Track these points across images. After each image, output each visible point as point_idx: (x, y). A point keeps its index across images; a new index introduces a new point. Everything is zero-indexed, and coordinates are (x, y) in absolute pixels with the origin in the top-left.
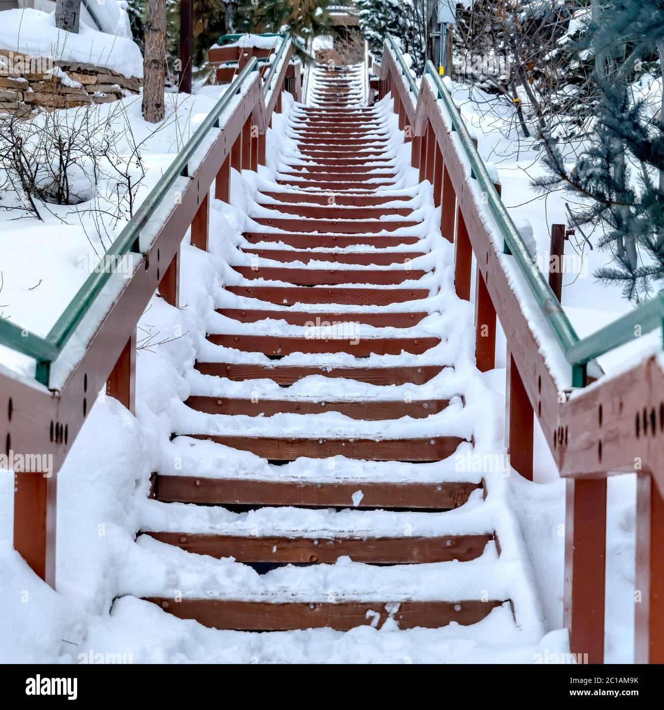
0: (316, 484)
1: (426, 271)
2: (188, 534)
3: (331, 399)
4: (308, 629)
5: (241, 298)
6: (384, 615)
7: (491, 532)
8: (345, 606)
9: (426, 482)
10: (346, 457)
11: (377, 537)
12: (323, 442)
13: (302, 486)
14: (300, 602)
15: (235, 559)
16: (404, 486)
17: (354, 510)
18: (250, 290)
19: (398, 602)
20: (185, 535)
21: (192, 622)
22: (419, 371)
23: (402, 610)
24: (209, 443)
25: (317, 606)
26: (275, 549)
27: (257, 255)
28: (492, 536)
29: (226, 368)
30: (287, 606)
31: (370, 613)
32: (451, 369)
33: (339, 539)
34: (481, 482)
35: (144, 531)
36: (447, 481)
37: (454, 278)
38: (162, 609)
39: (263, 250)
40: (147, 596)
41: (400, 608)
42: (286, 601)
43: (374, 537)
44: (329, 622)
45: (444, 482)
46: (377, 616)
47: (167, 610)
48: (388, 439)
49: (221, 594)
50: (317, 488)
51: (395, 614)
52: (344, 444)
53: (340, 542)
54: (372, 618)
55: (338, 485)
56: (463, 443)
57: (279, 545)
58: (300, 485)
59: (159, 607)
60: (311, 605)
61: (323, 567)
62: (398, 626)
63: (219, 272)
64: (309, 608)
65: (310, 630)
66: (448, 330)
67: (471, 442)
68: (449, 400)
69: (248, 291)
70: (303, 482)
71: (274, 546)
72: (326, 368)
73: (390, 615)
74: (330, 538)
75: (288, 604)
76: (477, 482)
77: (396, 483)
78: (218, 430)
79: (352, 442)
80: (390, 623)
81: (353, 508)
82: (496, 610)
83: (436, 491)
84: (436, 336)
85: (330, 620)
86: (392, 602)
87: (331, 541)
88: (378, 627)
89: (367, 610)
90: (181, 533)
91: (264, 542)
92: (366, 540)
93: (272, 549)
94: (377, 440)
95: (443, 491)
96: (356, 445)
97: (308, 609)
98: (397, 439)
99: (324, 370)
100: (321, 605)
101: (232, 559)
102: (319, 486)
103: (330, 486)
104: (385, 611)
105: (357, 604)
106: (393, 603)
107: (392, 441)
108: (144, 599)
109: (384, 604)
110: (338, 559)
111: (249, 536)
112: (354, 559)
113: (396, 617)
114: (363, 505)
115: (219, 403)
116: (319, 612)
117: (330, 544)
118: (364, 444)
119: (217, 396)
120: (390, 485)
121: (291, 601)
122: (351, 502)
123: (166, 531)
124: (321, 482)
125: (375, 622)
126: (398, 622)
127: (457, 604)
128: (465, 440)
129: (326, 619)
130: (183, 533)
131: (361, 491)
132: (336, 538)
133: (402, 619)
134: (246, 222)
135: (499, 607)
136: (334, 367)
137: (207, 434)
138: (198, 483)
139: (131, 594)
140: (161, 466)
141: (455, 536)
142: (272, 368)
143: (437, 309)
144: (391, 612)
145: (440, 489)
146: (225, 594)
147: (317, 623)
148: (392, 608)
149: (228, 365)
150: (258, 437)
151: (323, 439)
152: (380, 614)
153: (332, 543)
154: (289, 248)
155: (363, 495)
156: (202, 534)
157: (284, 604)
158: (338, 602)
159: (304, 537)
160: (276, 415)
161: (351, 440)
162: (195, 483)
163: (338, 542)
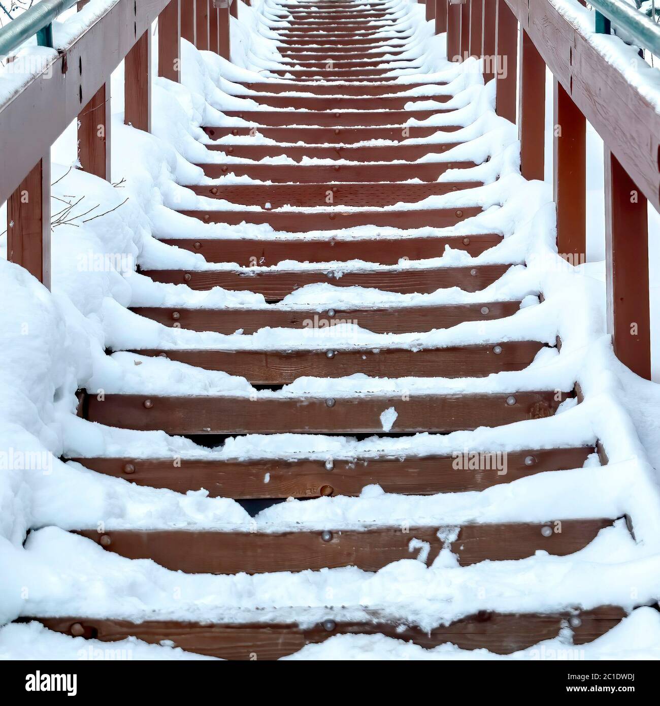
0: (326, 400)
1: (477, 163)
2: (136, 459)
3: (342, 307)
4: (322, 570)
5: (202, 199)
6: (436, 545)
7: (592, 442)
8: (376, 534)
9: (491, 393)
10: (369, 376)
11: (421, 455)
12: (334, 355)
13: (305, 404)
14: (309, 531)
15: (207, 493)
16: (457, 399)
17: (385, 438)
18: (214, 190)
19: (456, 526)
20: (131, 461)
21: (148, 563)
22: (473, 272)
23: (463, 537)
24: (162, 361)
25: (335, 535)
26: (267, 478)
27: (224, 153)
28: (594, 448)
29: (184, 277)
30: (289, 536)
31: (414, 544)
32: (521, 267)
33: (364, 459)
34: (574, 388)
35: (70, 457)
36: (522, 390)
37: (519, 162)
38: (100, 547)
39: (232, 146)
40: (79, 529)
41: (460, 535)
42: (288, 530)
43: (415, 456)
44: (352, 559)
45: (517, 392)
46: (426, 548)
47: (107, 548)
48: (431, 348)
49: (189, 524)
50: (327, 406)
51: (452, 544)
52: (364, 358)
53: (366, 464)
54: (417, 551)
55: (358, 400)
56: (544, 349)
57: (274, 472)
58: (302, 401)
59: (96, 545)
60: (325, 534)
61: (341, 499)
62: (458, 561)
63: (168, 162)
64: (323, 538)
65: (325, 571)
66: (513, 221)
67: (556, 346)
68: (520, 302)
69: (212, 192)
70: (306, 398)
71: (267, 472)
72: (333, 273)
73: (446, 545)
74: (350, 459)
75: (291, 533)
76: (568, 389)
77: (446, 395)
78: (175, 343)
79: (377, 354)
80: (446, 556)
81: (381, 435)
82: (605, 533)
83: (506, 405)
84: (497, 232)
85: (354, 555)
86: (448, 526)
87: (351, 463)
88: (429, 563)
89: (410, 539)
90: (125, 458)
91: (250, 467)
92: (405, 459)
93: (263, 478)
94: (415, 350)
95: (517, 404)
96: (382, 357)
97: (321, 540)
98: (445, 346)
99: (331, 275)
100: (340, 533)
101: (203, 492)
102: (330, 403)
103: (347, 402)
104: (438, 540)
105: (395, 531)
106: (450, 528)
107: (438, 350)
108: (73, 532)
109: (436, 530)
110: (363, 489)
111: (227, 460)
112: (388, 489)
113: (454, 548)
114: (397, 430)
115: (175, 316)
116: (337, 545)
117: (350, 468)
118: (395, 356)
119: (172, 307)
120: (437, 398)
121: (295, 530)
122: (380, 425)
123: (103, 457)
124: (333, 396)
125: (424, 555)
126: (458, 555)
127: (544, 526)
128: (547, 345)
129: (349, 554)
130: (129, 458)
131: (393, 408)
132: (359, 459)
133: (463, 551)
134: (205, 110)
135: (609, 528)
136: (346, 272)
137: (160, 348)
138: (148, 404)
139: (54, 525)
140: (91, 376)
141: (537, 451)
142: (252, 275)
143: (496, 202)
144: (447, 541)
145: (511, 401)
146: (195, 523)
147: (335, 561)
148: (447, 535)
149: (187, 272)
150: (236, 350)
151: (334, 351)
152: (430, 544)
153: (353, 466)
154: (271, 142)
155: (396, 415)
156: (157, 459)
157: (285, 534)
158: (366, 529)
159: (311, 459)
160: (261, 331)
161: (375, 351)
162: (144, 404)
163: (363, 464)
